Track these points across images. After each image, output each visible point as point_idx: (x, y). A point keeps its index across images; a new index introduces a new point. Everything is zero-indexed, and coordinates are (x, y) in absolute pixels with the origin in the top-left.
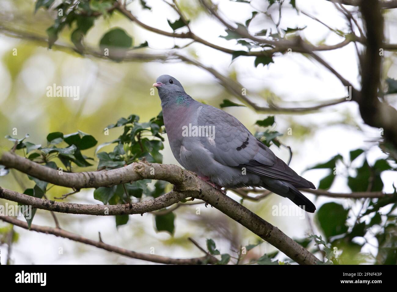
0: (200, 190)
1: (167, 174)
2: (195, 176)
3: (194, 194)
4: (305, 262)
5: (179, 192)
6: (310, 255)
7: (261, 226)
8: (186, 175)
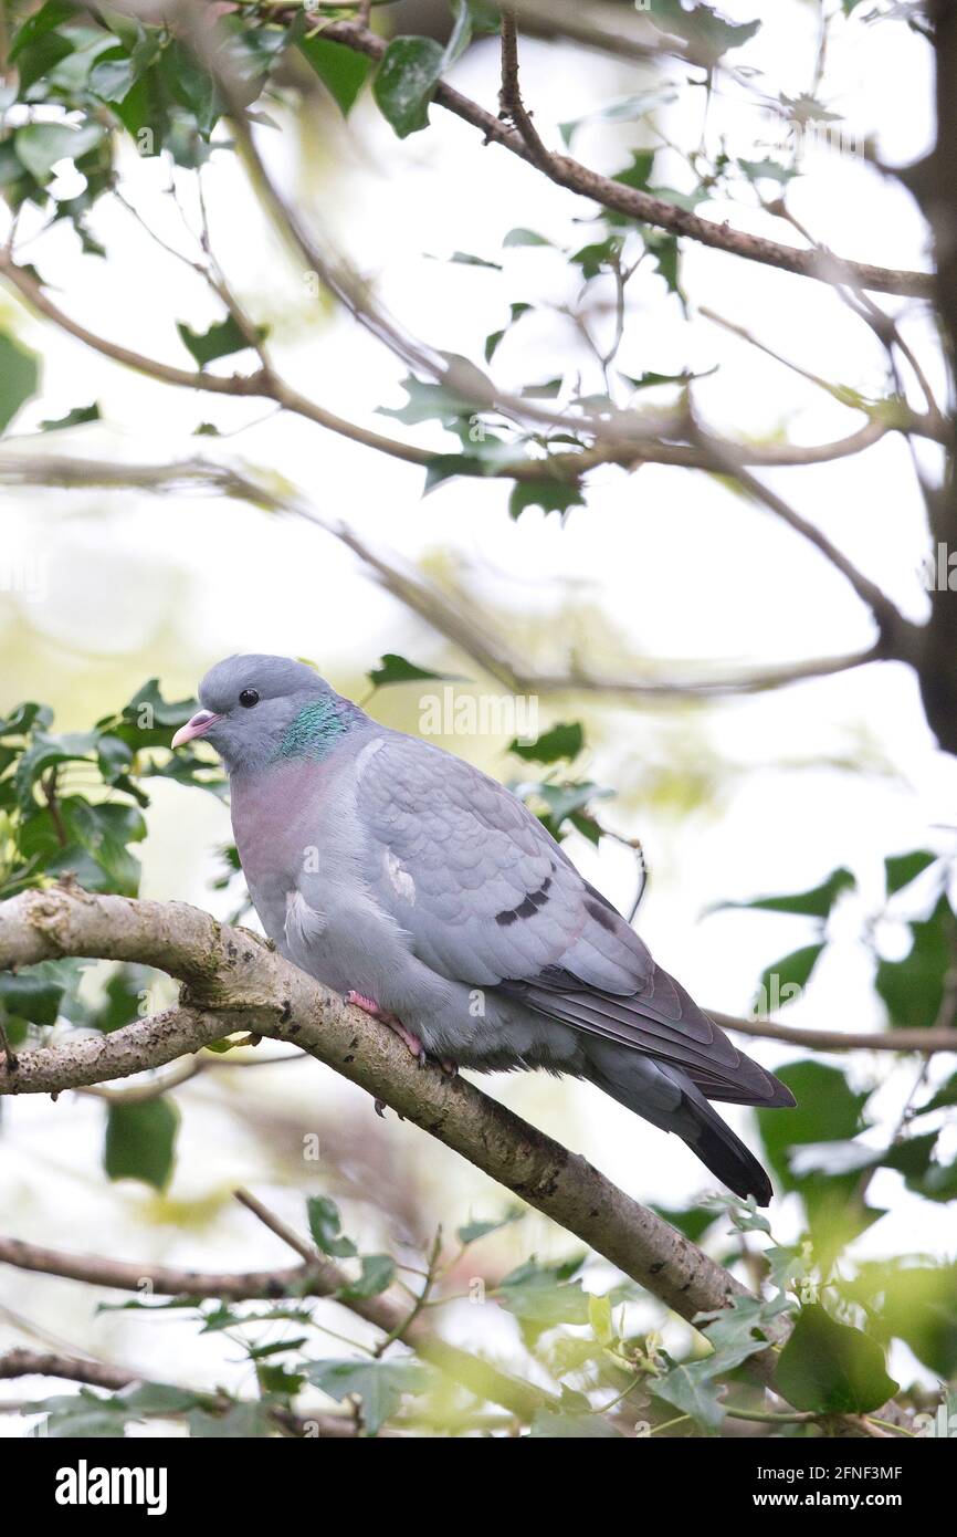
0: (286, 1004)
1: (156, 939)
2: (265, 951)
3: (259, 1018)
4: (688, 1294)
5: (203, 1012)
6: (707, 1267)
7: (519, 1150)
8: (230, 945)
